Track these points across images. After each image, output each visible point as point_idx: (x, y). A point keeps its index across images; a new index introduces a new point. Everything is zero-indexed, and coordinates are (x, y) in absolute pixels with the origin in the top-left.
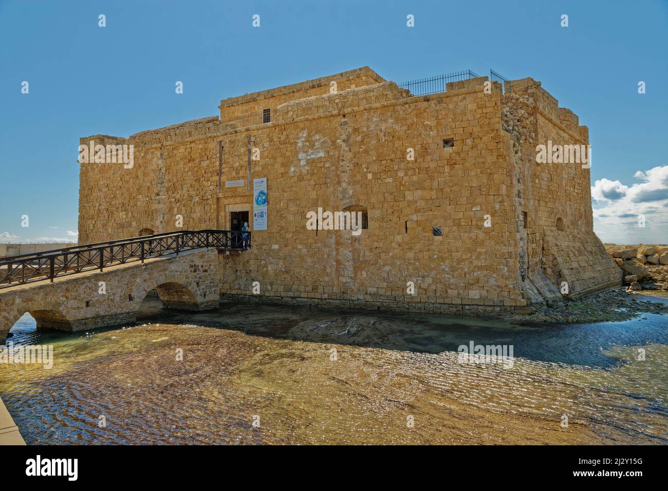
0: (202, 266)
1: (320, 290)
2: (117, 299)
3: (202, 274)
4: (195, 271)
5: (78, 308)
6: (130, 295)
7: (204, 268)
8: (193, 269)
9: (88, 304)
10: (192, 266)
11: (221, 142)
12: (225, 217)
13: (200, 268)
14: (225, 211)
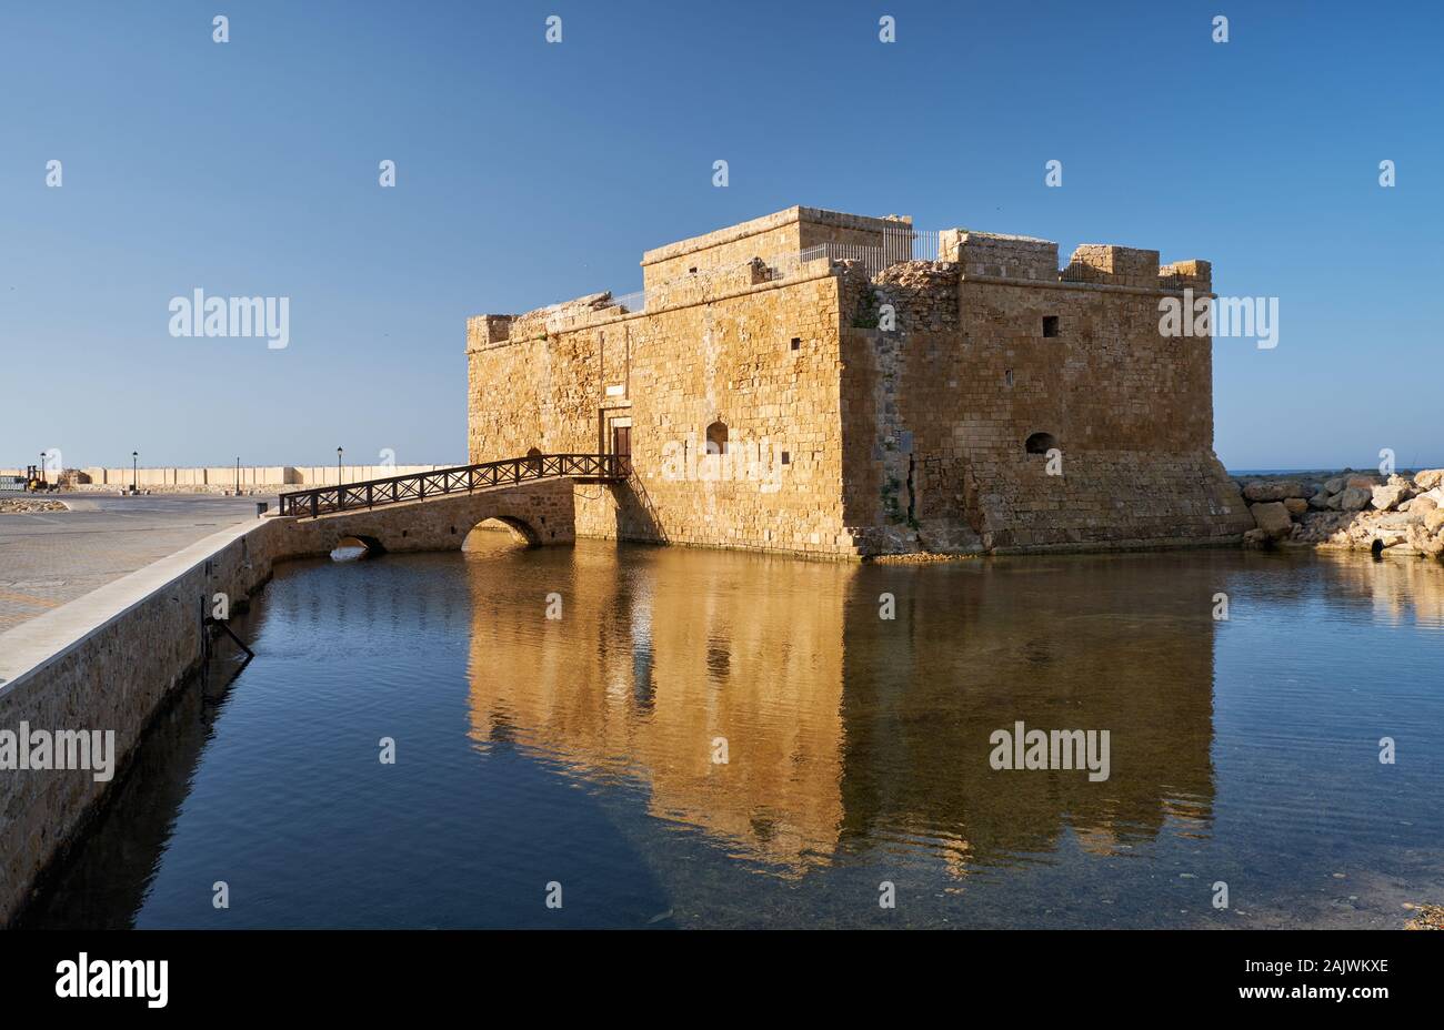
0: (549, 499)
1: (688, 533)
2: (438, 530)
3: (550, 508)
4: (538, 504)
5: (395, 537)
6: (453, 528)
7: (552, 501)
8: (535, 502)
9: (405, 534)
10: (533, 498)
11: (602, 332)
12: (610, 434)
13: (546, 500)
14: (610, 428)
